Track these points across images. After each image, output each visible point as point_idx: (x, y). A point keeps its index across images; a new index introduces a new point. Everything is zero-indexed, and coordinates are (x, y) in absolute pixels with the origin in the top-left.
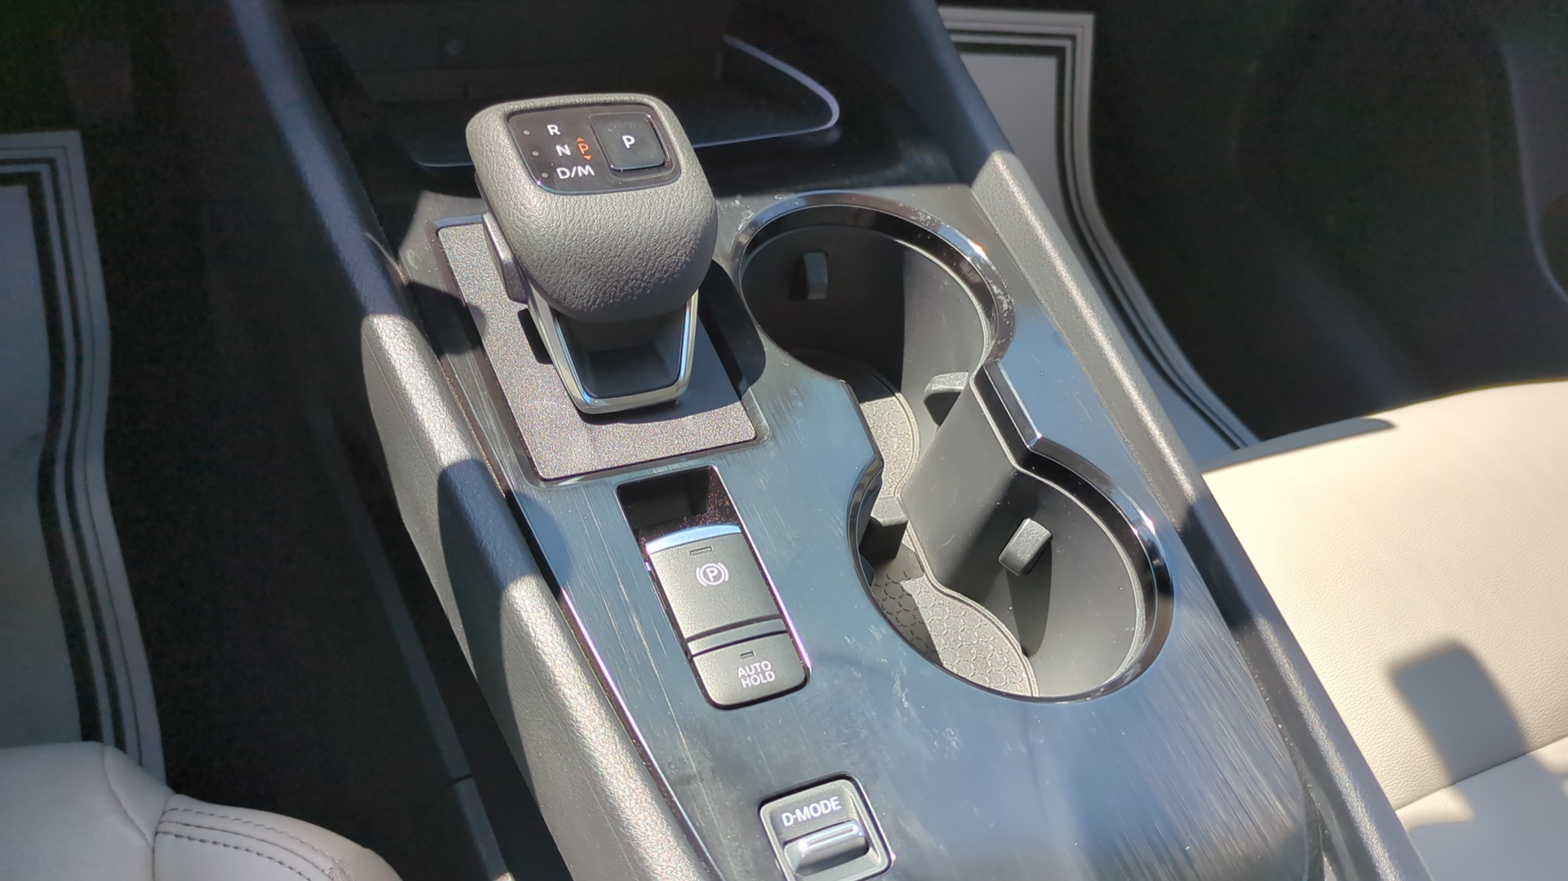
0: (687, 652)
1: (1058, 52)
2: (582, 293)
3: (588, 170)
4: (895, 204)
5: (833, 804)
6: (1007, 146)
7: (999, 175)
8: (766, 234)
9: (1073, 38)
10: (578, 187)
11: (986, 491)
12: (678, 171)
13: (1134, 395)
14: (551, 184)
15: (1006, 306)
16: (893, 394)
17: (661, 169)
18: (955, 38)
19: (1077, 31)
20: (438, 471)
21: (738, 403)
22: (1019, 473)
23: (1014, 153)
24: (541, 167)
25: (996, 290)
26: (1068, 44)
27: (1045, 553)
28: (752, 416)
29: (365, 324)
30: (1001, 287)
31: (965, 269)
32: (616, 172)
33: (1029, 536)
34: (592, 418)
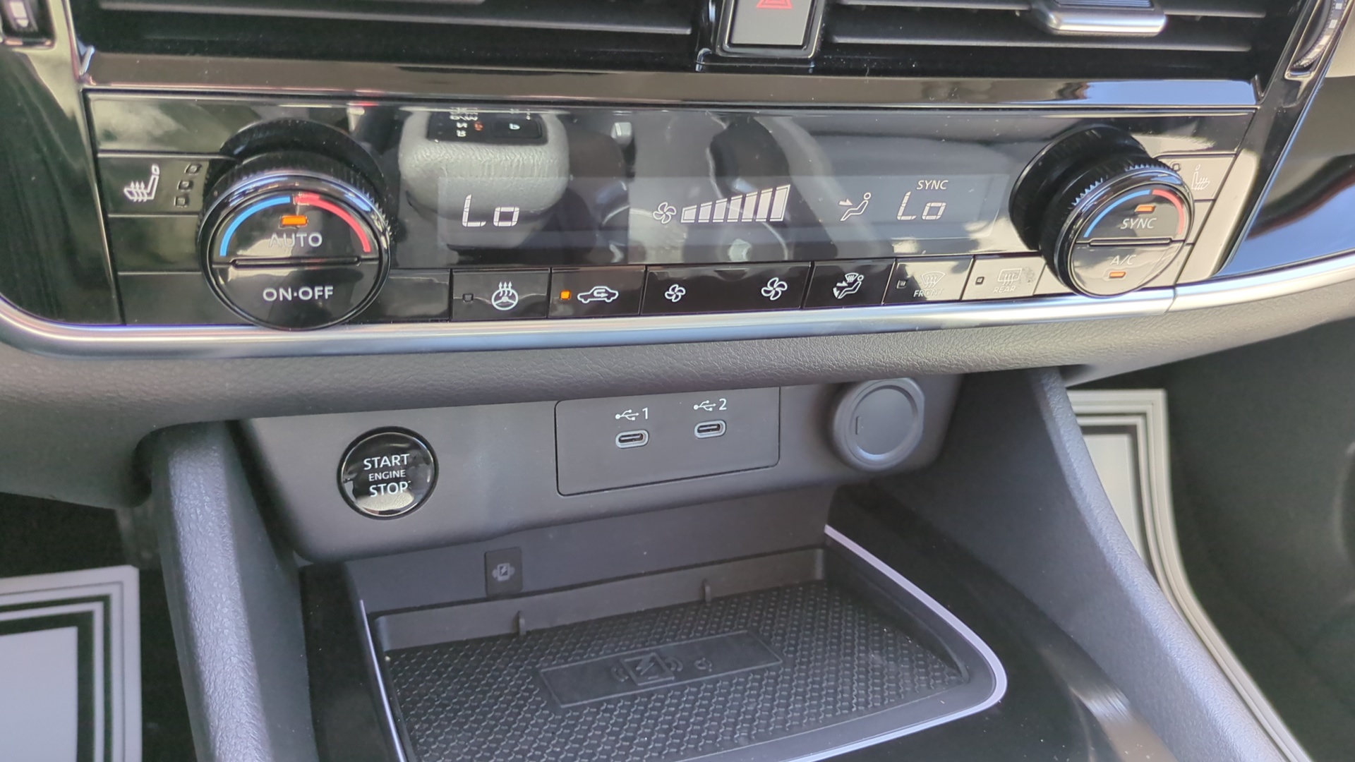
1: (1130, 430)
9: (1143, 414)
26: (1138, 421)
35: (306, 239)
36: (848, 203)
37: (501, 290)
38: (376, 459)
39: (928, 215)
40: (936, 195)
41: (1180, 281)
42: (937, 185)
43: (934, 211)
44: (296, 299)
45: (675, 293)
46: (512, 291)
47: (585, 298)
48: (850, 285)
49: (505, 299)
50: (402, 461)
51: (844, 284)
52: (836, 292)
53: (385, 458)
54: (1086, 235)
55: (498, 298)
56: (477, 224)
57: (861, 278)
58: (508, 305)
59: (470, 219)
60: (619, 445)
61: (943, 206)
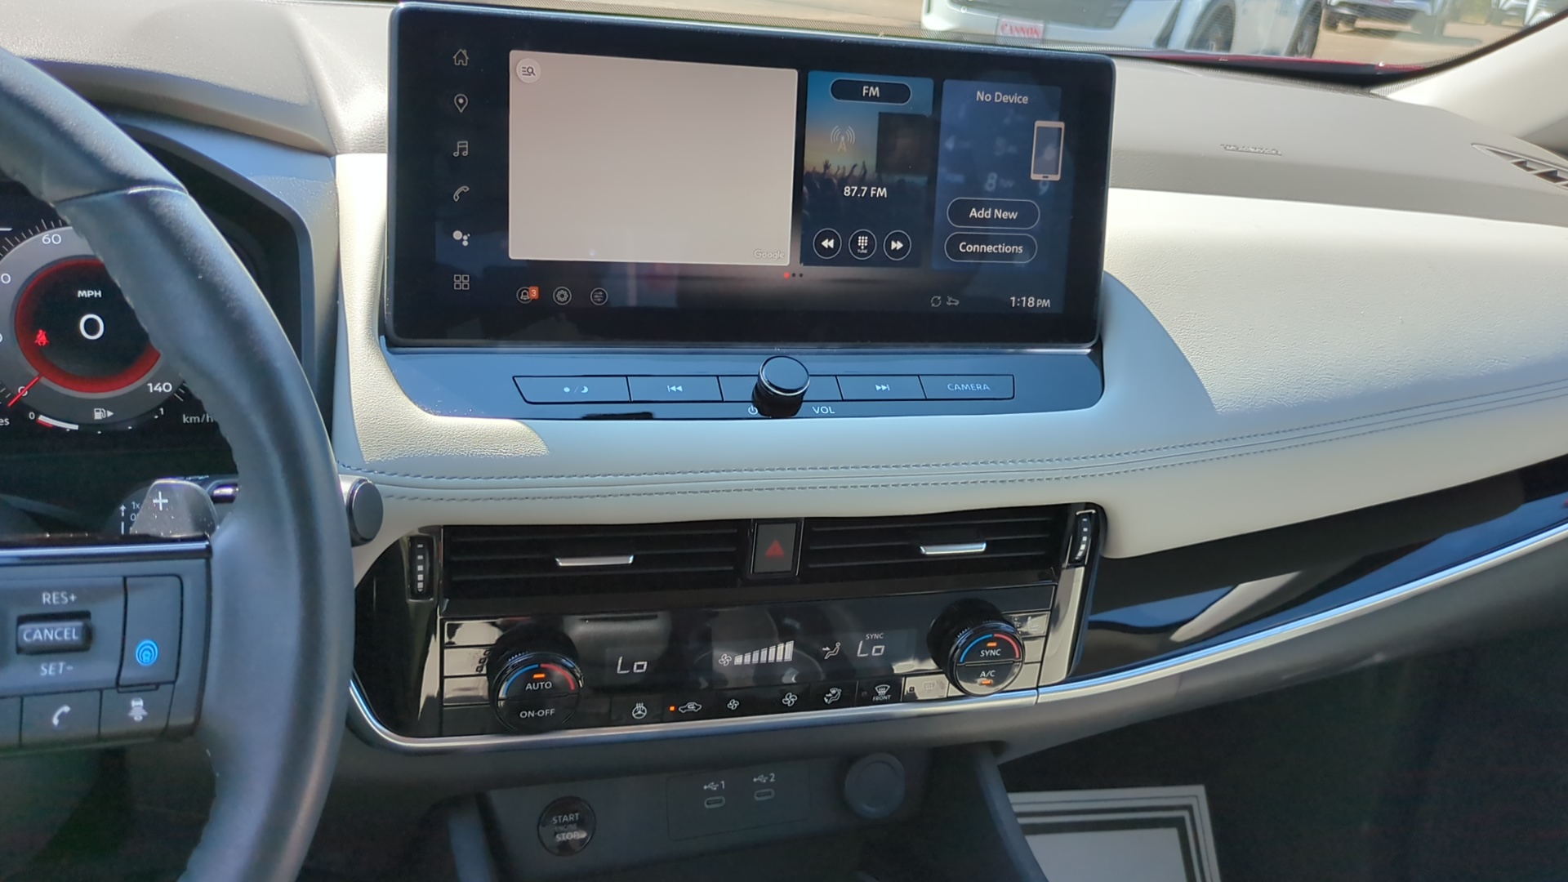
1: (1178, 823)
9: (1189, 808)
18: (1022, 821)
19: (1193, 802)
26: (1186, 814)
35: (544, 685)
36: (827, 649)
37: (637, 707)
38: (560, 817)
39: (861, 653)
40: (878, 642)
41: (1040, 684)
42: (876, 636)
43: (878, 651)
44: (536, 716)
45: (733, 705)
46: (644, 708)
47: (683, 709)
48: (834, 695)
49: (640, 712)
50: (575, 818)
51: (830, 695)
52: (826, 700)
53: (565, 816)
54: (961, 660)
55: (636, 712)
56: (625, 672)
57: (839, 691)
58: (641, 715)
59: (621, 670)
60: (707, 806)
61: (883, 647)
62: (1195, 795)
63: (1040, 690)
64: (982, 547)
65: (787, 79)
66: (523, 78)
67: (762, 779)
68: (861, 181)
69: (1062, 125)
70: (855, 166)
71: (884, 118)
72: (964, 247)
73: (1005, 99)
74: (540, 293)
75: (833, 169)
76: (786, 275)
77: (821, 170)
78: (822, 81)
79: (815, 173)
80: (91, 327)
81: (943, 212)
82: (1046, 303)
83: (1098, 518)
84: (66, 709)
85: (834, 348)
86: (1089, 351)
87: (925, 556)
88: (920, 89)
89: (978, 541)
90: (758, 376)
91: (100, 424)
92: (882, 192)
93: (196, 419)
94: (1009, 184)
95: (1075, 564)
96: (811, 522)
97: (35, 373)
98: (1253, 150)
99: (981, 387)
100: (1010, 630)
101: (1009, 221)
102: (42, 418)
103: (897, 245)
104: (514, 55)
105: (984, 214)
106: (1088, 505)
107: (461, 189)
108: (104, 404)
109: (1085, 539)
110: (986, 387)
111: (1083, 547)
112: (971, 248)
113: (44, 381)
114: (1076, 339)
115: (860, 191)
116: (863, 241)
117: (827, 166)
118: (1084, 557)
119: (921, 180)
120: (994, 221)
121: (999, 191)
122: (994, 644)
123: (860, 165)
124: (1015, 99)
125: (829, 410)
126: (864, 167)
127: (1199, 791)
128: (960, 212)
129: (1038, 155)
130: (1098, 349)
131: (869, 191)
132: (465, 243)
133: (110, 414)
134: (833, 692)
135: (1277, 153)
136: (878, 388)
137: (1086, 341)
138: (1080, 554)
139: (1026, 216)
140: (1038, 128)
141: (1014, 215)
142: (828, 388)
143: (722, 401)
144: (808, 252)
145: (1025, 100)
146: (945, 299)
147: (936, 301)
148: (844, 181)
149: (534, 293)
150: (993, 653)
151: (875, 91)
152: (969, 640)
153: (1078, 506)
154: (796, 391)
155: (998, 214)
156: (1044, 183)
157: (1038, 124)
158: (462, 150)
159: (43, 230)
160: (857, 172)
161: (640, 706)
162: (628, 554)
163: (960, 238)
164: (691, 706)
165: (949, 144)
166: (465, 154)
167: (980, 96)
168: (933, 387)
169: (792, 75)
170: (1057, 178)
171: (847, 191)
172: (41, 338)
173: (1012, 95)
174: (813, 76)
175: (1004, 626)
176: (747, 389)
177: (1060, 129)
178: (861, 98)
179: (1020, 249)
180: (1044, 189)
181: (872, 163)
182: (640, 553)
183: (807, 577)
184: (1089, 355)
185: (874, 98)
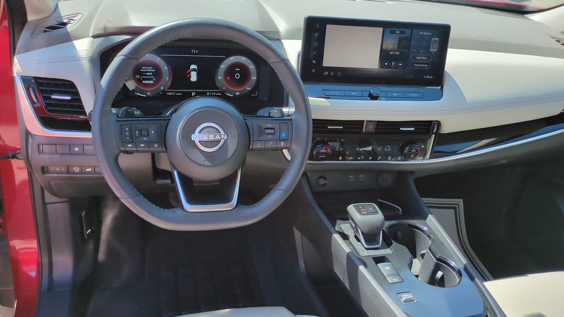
0: (385, 277)
2: (366, 230)
3: (366, 212)
4: (412, 223)
5: (408, 295)
6: (431, 214)
7: (430, 218)
8: (391, 227)
9: (458, 205)
10: (365, 214)
11: (431, 267)
12: (379, 213)
13: (455, 250)
14: (361, 214)
15: (433, 238)
16: (415, 259)
17: (376, 213)
19: (459, 203)
20: (347, 253)
21: (389, 249)
22: (437, 262)
23: (433, 215)
24: (360, 212)
25: (431, 235)
26: (457, 207)
27: (443, 276)
28: (391, 250)
29: (333, 235)
30: (432, 235)
31: (425, 233)
32: (370, 213)
33: (439, 274)
34: (367, 249)
36: (379, 148)
38: (321, 179)
39: (386, 150)
44: (322, 157)
45: (359, 158)
47: (349, 159)
50: (324, 180)
52: (378, 159)
57: (381, 157)
58: (340, 159)
59: (337, 150)
60: (349, 181)
61: (390, 149)
62: (460, 202)
63: (423, 160)
64: (413, 129)
65: (381, 30)
66: (328, 30)
67: (361, 176)
68: (394, 51)
69: (438, 39)
70: (393, 48)
71: (400, 38)
72: (415, 65)
73: (426, 34)
74: (328, 73)
75: (388, 48)
76: (377, 70)
77: (386, 48)
78: (388, 30)
79: (384, 49)
80: (237, 76)
81: (411, 58)
82: (431, 77)
83: (439, 123)
84: (272, 143)
85: (385, 86)
86: (440, 88)
87: (401, 130)
88: (408, 32)
89: (413, 127)
90: (370, 91)
91: (238, 95)
92: (398, 53)
93: (254, 95)
94: (426, 52)
95: (433, 134)
96: (378, 121)
97: (226, 85)
98: (485, 38)
99: (416, 95)
100: (418, 146)
101: (425, 60)
102: (227, 94)
103: (400, 64)
104: (327, 25)
105: (420, 58)
106: (437, 121)
107: (315, 52)
108: (238, 92)
109: (436, 128)
110: (417, 95)
111: (435, 130)
112: (416, 65)
113: (228, 87)
114: (438, 85)
115: (394, 53)
116: (393, 63)
117: (387, 48)
118: (435, 132)
119: (407, 51)
120: (422, 59)
121: (423, 53)
122: (414, 149)
123: (394, 47)
124: (428, 34)
125: (384, 99)
126: (395, 48)
127: (461, 200)
128: (414, 58)
129: (433, 45)
130: (442, 87)
131: (395, 53)
132: (315, 63)
133: (239, 93)
134: (379, 157)
135: (491, 39)
136: (394, 95)
137: (440, 86)
138: (434, 131)
139: (429, 58)
140: (433, 40)
141: (426, 58)
142: (384, 94)
143: (363, 96)
144: (382, 65)
145: (430, 34)
146: (410, 76)
147: (408, 76)
148: (390, 51)
149: (327, 73)
150: (414, 151)
151: (399, 32)
152: (409, 148)
153: (434, 121)
154: (378, 95)
155: (423, 58)
156: (433, 51)
157: (433, 39)
158: (316, 44)
159: (231, 57)
160: (393, 49)
161: (341, 157)
162: (342, 126)
163: (413, 63)
164: (351, 158)
165: (413, 43)
166: (316, 45)
167: (421, 33)
168: (406, 95)
169: (382, 29)
170: (436, 50)
171: (391, 53)
172: (228, 78)
173: (428, 33)
174: (386, 29)
175: (417, 145)
176: (367, 94)
177: (438, 40)
178: (396, 34)
179: (427, 66)
180: (433, 53)
181: (396, 47)
182: (344, 126)
183: (376, 133)
184: (440, 89)
185: (398, 34)
